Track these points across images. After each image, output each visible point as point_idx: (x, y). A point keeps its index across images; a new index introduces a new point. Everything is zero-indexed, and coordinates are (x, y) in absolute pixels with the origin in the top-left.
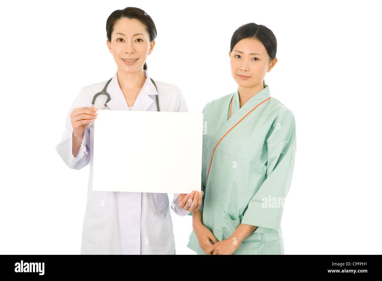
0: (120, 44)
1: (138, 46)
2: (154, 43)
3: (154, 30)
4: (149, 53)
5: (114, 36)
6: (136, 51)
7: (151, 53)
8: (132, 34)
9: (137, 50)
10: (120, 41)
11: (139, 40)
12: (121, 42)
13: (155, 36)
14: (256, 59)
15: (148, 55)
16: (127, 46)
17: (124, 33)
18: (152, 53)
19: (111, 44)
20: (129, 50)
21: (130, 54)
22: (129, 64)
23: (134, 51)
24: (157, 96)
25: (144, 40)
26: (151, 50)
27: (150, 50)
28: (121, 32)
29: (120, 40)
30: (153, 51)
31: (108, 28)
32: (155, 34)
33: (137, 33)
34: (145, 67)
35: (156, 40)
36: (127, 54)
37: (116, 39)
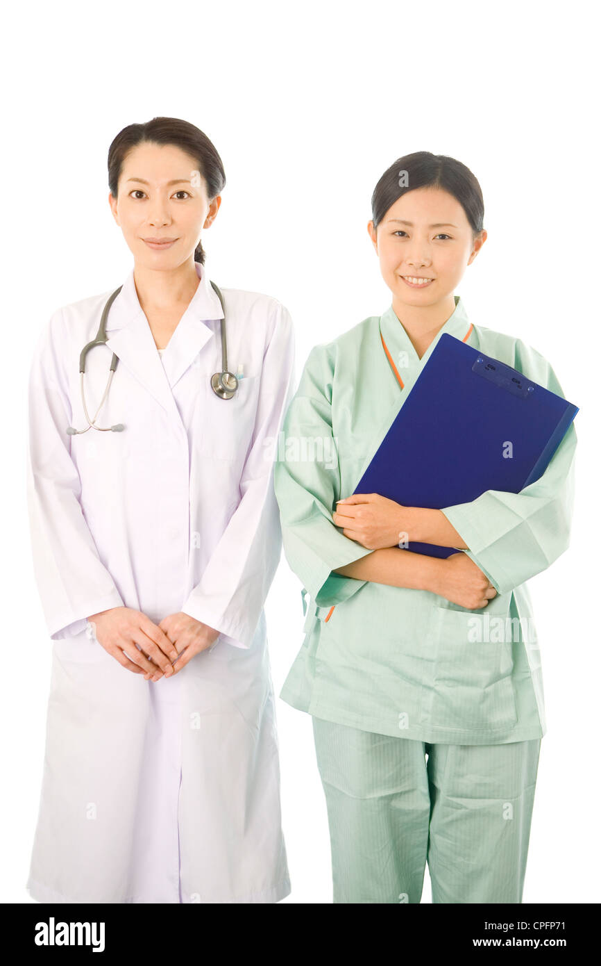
0: (138, 204)
1: (180, 210)
2: (219, 200)
3: (218, 171)
4: (207, 225)
5: (124, 186)
6: (173, 221)
7: (211, 223)
8: (167, 180)
9: (176, 218)
10: (138, 197)
11: (181, 195)
12: (139, 200)
13: (221, 185)
14: (443, 237)
15: (205, 227)
16: (153, 209)
17: (145, 178)
18: (213, 223)
19: (117, 203)
20: (158, 219)
21: (158, 228)
22: (157, 249)
23: (169, 222)
24: (222, 322)
25: (193, 194)
26: (211, 218)
27: (208, 217)
28: (140, 177)
29: (136, 195)
30: (216, 218)
31: (111, 165)
32: (221, 180)
33: (176, 179)
34: (199, 257)
35: (224, 193)
36: (152, 227)
37: (128, 192)
